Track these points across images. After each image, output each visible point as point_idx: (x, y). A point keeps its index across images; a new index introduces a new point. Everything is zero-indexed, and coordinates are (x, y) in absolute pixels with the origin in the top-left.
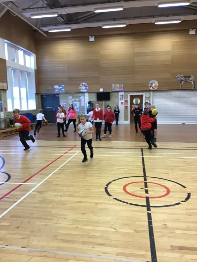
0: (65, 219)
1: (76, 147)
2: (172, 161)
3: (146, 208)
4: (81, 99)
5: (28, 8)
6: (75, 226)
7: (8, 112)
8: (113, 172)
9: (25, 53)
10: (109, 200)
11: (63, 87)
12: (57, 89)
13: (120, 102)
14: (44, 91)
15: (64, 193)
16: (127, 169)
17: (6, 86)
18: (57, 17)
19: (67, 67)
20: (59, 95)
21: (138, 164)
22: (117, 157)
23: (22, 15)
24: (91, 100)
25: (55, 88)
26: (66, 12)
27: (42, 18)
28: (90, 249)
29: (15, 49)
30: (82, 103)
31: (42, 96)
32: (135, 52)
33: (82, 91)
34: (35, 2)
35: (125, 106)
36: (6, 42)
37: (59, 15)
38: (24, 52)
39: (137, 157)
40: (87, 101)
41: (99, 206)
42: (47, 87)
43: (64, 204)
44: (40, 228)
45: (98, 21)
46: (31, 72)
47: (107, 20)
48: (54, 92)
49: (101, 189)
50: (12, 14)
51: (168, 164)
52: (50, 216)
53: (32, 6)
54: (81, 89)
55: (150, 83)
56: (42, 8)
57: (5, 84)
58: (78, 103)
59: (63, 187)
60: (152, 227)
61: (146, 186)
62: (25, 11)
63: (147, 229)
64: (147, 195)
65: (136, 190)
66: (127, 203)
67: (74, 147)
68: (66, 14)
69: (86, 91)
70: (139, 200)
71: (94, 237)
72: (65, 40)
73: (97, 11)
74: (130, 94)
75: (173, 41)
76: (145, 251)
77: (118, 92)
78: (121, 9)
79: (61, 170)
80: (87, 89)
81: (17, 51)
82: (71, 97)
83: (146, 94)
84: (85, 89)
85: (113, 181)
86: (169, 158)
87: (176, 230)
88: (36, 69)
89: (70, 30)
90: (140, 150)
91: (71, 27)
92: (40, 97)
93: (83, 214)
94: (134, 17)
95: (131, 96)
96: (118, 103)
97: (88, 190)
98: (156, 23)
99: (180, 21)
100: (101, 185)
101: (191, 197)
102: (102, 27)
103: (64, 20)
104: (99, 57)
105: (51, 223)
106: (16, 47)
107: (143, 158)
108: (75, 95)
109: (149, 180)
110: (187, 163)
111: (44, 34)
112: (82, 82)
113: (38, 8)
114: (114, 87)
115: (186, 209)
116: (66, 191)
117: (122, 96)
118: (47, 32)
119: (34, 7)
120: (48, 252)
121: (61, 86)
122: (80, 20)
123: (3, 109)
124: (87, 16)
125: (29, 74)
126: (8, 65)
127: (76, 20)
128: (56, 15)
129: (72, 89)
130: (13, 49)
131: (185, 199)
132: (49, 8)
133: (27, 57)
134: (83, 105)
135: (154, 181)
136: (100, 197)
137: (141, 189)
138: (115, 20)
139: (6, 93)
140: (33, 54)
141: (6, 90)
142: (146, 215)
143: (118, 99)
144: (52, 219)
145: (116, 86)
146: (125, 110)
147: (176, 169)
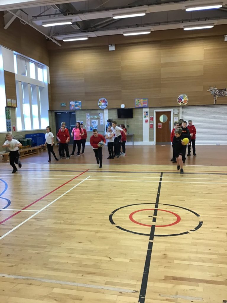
0: (60, 247)
1: (89, 170)
2: (192, 187)
3: (149, 237)
4: (100, 117)
5: (39, 16)
6: (68, 255)
7: (17, 132)
8: (123, 199)
9: (37, 65)
10: (111, 229)
11: (79, 103)
12: (73, 105)
13: (144, 119)
14: (58, 108)
15: (64, 220)
16: (139, 196)
17: (15, 103)
18: (71, 24)
19: (84, 81)
20: (75, 112)
21: (153, 190)
22: (131, 182)
23: (32, 24)
24: (111, 118)
25: (70, 105)
26: (82, 19)
27: (55, 26)
28: (79, 277)
29: (26, 61)
30: (101, 121)
31: (56, 113)
32: (162, 62)
33: (100, 107)
34: (47, 9)
35: (150, 124)
36: (15, 54)
37: (73, 22)
38: (35, 65)
39: (154, 183)
40: (107, 118)
41: (99, 235)
42: (62, 104)
43: (61, 232)
44: (31, 256)
45: (118, 28)
46: (44, 87)
47: (128, 27)
48: (69, 109)
49: (105, 217)
50: (21, 22)
51: (186, 190)
52: (45, 244)
53: (44, 13)
54: (99, 105)
55: (179, 98)
56: (55, 14)
57: (14, 101)
58: (97, 121)
59: (65, 215)
60: (150, 256)
61: (155, 214)
62: (36, 19)
63: (144, 259)
64: (154, 223)
65: (143, 218)
66: (130, 232)
67: (86, 171)
68: (81, 21)
69: (105, 107)
70: (144, 228)
71: (86, 266)
72: (82, 50)
73: (116, 18)
74: (155, 111)
75: (205, 49)
76: (136, 281)
77: (142, 108)
78: (143, 14)
79: (66, 196)
80: (106, 105)
81: (27, 63)
82: (89, 114)
83: (174, 110)
84: (104, 105)
85: (121, 208)
86: (190, 183)
87: (175, 260)
88: (49, 83)
89: (86, 39)
90: (160, 174)
91: (88, 36)
92: (53, 114)
93: (79, 243)
94: (160, 22)
95: (157, 113)
96: (142, 121)
97: (91, 217)
98: (185, 29)
99: (212, 26)
100: (106, 212)
101: (202, 226)
102: (123, 35)
103: (79, 28)
104: (120, 69)
105: (43, 252)
106: (26, 59)
107: (160, 183)
108: (93, 112)
109: (160, 207)
110: (209, 190)
111: (58, 44)
112: (101, 98)
113: (50, 15)
114: (138, 102)
115: (193, 239)
116: (67, 219)
117: (147, 112)
118: (61, 42)
119: (46, 14)
120: (35, 280)
121: (77, 102)
122: (98, 27)
123: (12, 129)
124: (106, 23)
125: (41, 89)
126: (17, 79)
127: (94, 27)
128: (70, 23)
129: (90, 105)
130: (24, 62)
131: (195, 228)
132: (62, 15)
133: (39, 70)
134: (102, 123)
135: (166, 208)
136: (102, 225)
137: (149, 217)
138: (137, 27)
139: (15, 110)
140: (46, 66)
141: (15, 108)
142: (148, 244)
143: (143, 115)
144: (45, 247)
145: (140, 102)
146: (149, 129)
147: (194, 196)
